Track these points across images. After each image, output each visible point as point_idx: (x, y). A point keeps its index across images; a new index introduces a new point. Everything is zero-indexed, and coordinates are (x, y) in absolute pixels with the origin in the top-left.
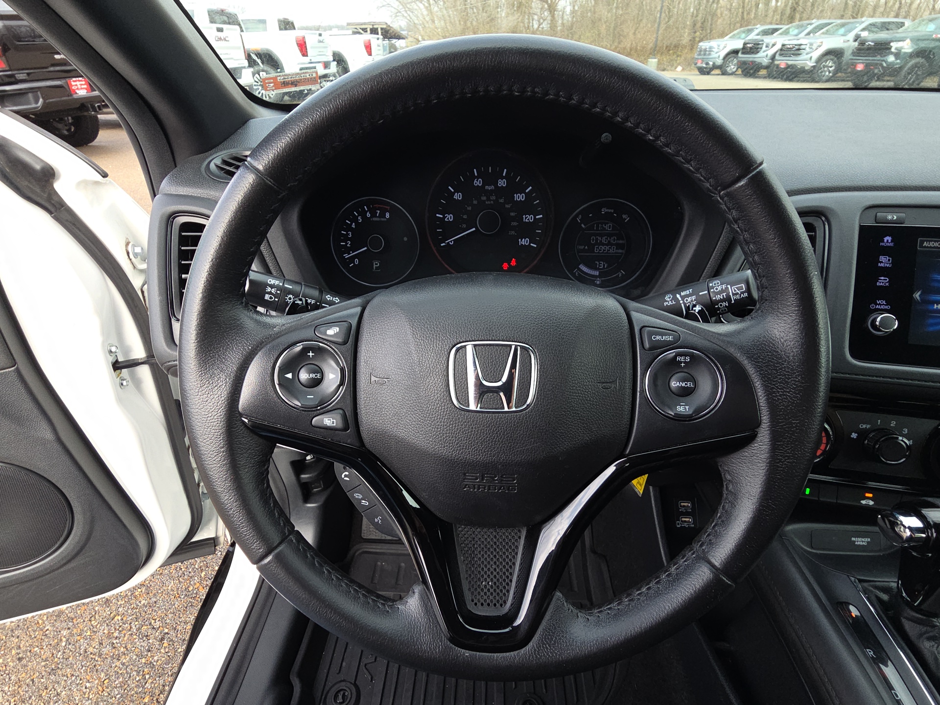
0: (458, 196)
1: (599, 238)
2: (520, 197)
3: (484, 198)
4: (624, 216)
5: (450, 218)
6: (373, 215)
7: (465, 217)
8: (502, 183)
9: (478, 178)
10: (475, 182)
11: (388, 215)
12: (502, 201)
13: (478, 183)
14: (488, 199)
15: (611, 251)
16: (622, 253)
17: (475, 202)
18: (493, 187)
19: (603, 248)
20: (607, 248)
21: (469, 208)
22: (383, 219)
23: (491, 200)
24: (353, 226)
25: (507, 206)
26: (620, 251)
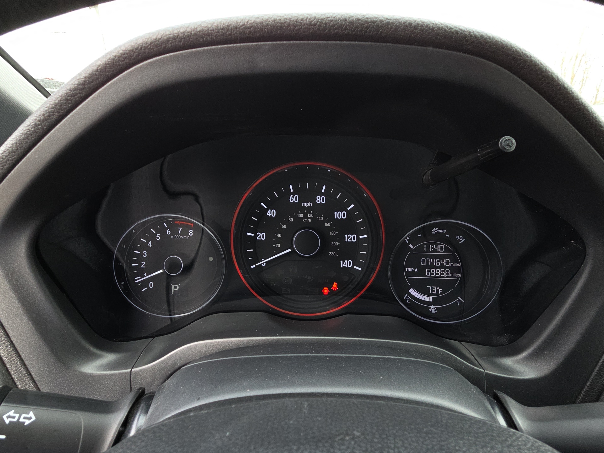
0: (271, 213)
1: (431, 260)
2: (341, 215)
3: (301, 216)
4: (458, 238)
5: (262, 236)
6: (174, 232)
7: (279, 235)
8: (321, 200)
9: (294, 194)
10: (291, 198)
11: (191, 233)
12: (321, 219)
13: (294, 199)
14: (306, 217)
15: (445, 275)
16: (458, 278)
17: (291, 220)
18: (310, 204)
19: (435, 271)
20: (440, 271)
21: (284, 226)
22: (185, 237)
23: (308, 218)
24: (150, 244)
25: (326, 224)
26: (456, 275)
